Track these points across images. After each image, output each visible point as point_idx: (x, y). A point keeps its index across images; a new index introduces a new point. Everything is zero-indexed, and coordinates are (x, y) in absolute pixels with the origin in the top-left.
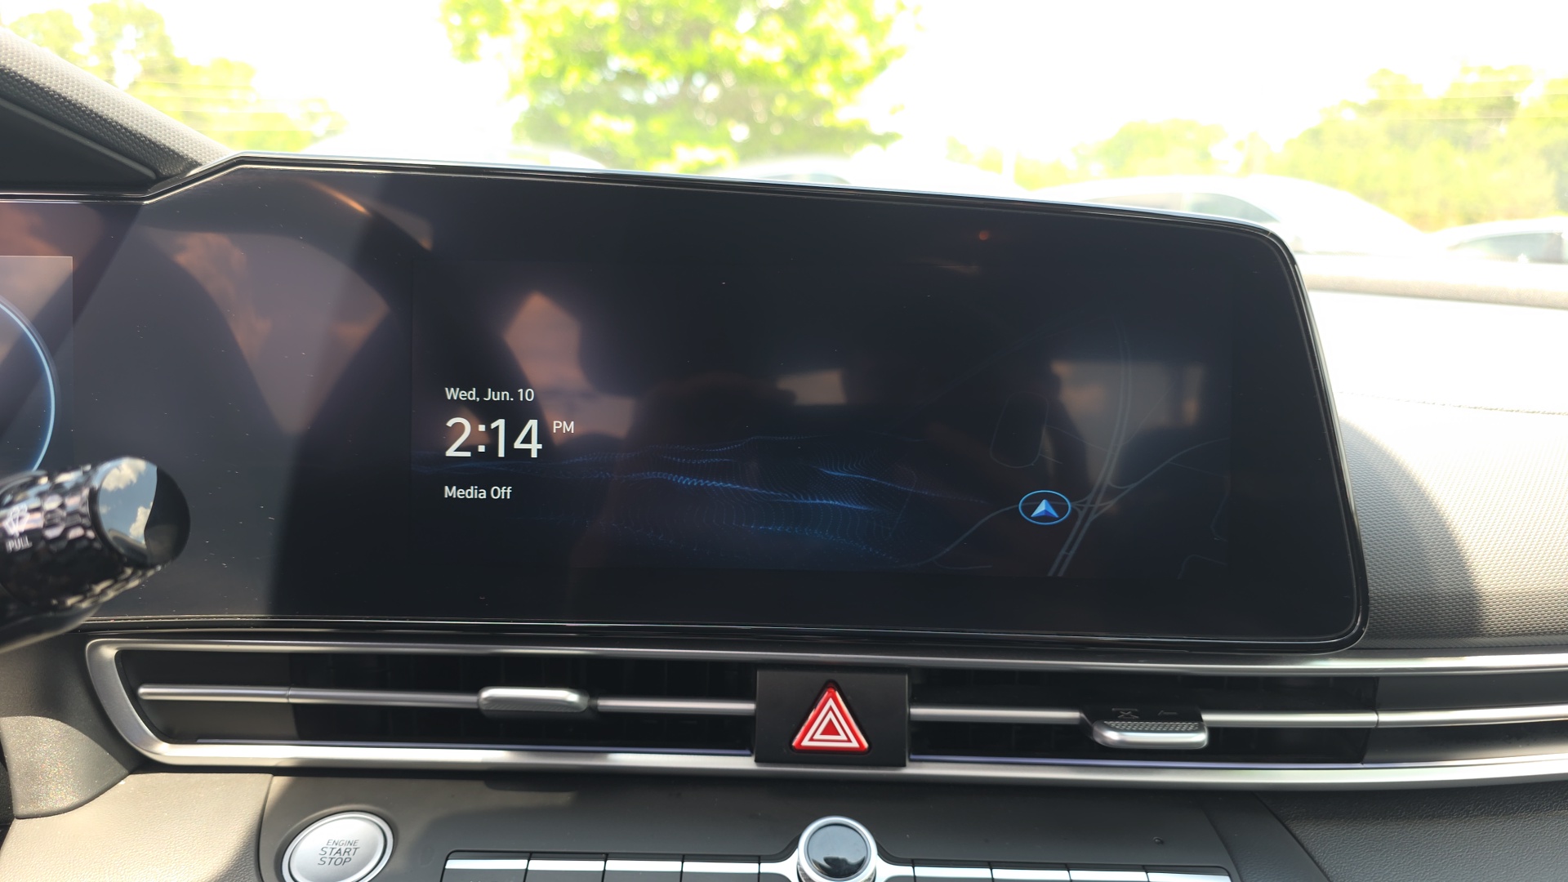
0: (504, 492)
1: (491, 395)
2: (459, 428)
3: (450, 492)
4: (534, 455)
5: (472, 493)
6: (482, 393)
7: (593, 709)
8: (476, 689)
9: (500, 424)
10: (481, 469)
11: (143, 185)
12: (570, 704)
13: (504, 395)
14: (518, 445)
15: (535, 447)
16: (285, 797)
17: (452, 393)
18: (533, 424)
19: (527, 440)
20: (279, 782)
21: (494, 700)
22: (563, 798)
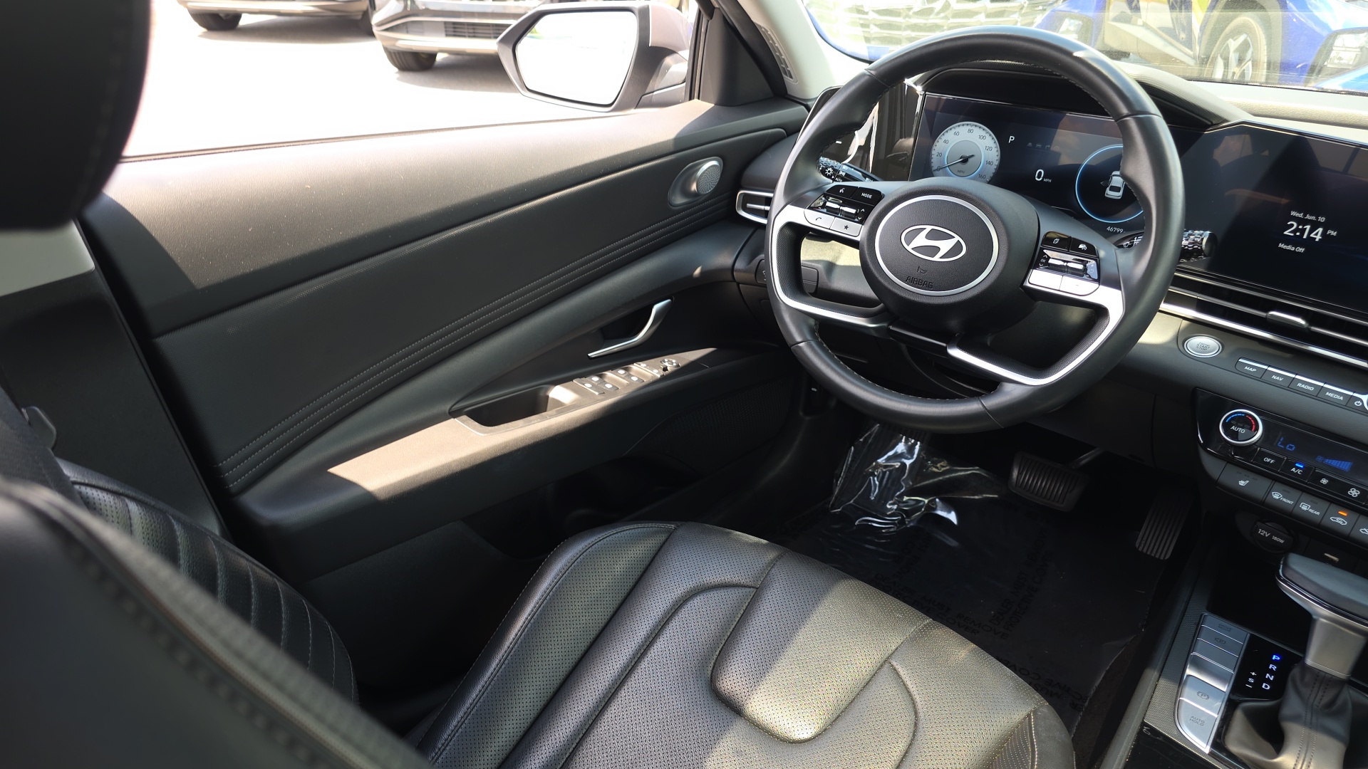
0: (1301, 250)
1: (1308, 217)
2: (1292, 225)
3: (1281, 245)
4: (1317, 240)
5: (1289, 247)
6: (1305, 215)
7: (1309, 329)
8: (1267, 311)
9: (1308, 227)
10: (1295, 241)
11: (1206, 127)
12: (1301, 325)
13: (1313, 218)
14: (1312, 235)
15: (1318, 238)
16: (1187, 328)
17: (1293, 213)
18: (1320, 230)
19: (1316, 234)
20: (1185, 323)
21: (1272, 315)
22: (1288, 355)
